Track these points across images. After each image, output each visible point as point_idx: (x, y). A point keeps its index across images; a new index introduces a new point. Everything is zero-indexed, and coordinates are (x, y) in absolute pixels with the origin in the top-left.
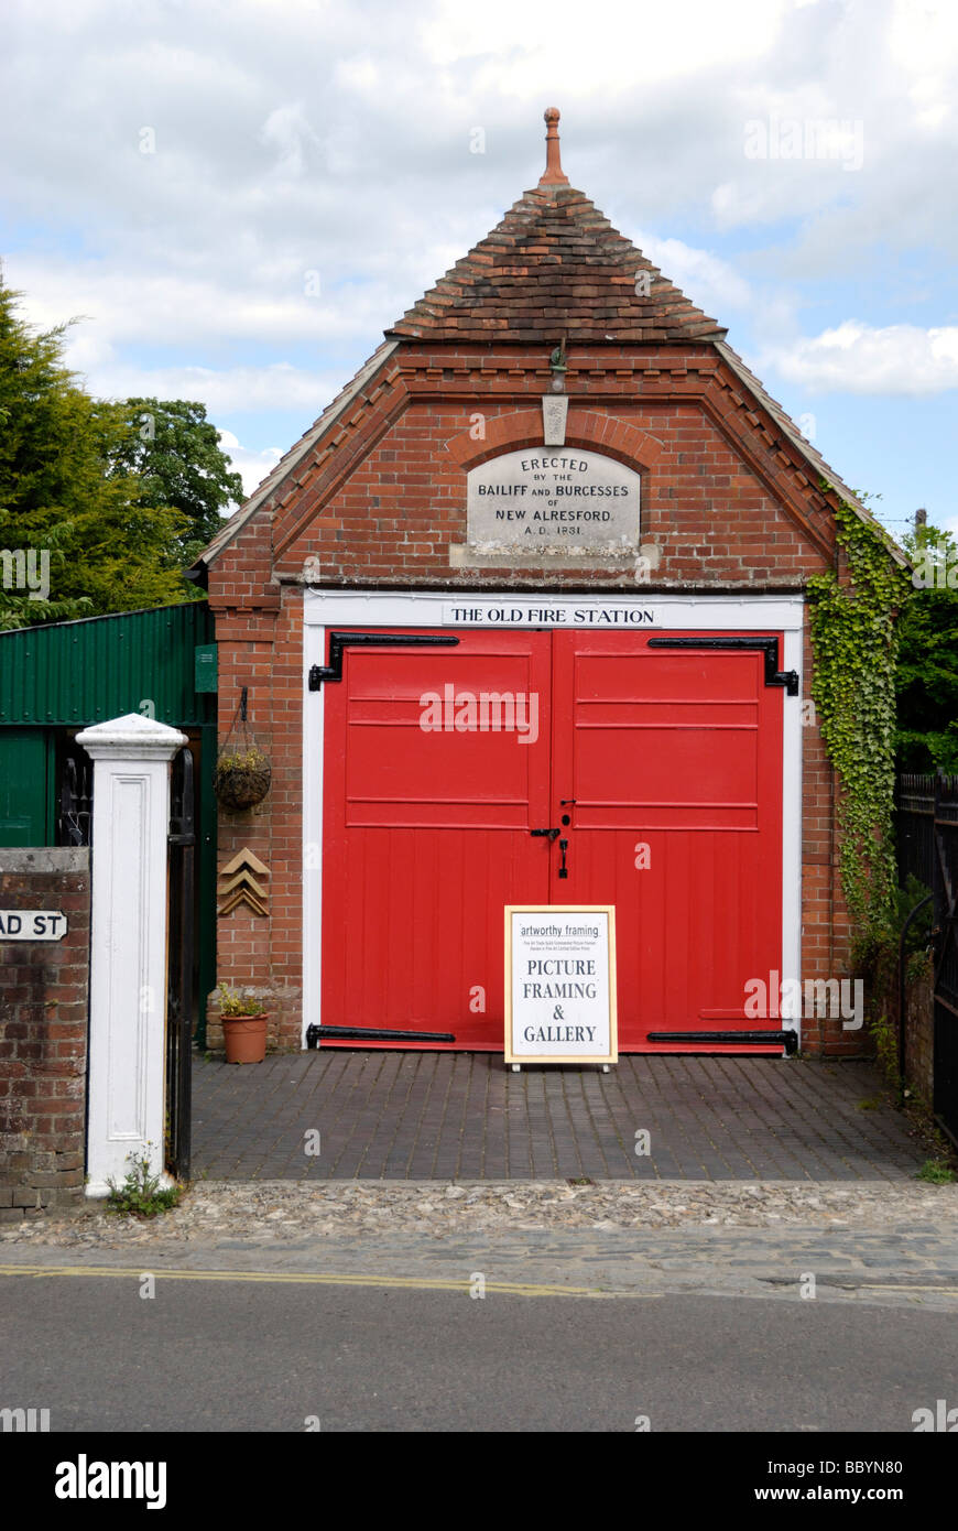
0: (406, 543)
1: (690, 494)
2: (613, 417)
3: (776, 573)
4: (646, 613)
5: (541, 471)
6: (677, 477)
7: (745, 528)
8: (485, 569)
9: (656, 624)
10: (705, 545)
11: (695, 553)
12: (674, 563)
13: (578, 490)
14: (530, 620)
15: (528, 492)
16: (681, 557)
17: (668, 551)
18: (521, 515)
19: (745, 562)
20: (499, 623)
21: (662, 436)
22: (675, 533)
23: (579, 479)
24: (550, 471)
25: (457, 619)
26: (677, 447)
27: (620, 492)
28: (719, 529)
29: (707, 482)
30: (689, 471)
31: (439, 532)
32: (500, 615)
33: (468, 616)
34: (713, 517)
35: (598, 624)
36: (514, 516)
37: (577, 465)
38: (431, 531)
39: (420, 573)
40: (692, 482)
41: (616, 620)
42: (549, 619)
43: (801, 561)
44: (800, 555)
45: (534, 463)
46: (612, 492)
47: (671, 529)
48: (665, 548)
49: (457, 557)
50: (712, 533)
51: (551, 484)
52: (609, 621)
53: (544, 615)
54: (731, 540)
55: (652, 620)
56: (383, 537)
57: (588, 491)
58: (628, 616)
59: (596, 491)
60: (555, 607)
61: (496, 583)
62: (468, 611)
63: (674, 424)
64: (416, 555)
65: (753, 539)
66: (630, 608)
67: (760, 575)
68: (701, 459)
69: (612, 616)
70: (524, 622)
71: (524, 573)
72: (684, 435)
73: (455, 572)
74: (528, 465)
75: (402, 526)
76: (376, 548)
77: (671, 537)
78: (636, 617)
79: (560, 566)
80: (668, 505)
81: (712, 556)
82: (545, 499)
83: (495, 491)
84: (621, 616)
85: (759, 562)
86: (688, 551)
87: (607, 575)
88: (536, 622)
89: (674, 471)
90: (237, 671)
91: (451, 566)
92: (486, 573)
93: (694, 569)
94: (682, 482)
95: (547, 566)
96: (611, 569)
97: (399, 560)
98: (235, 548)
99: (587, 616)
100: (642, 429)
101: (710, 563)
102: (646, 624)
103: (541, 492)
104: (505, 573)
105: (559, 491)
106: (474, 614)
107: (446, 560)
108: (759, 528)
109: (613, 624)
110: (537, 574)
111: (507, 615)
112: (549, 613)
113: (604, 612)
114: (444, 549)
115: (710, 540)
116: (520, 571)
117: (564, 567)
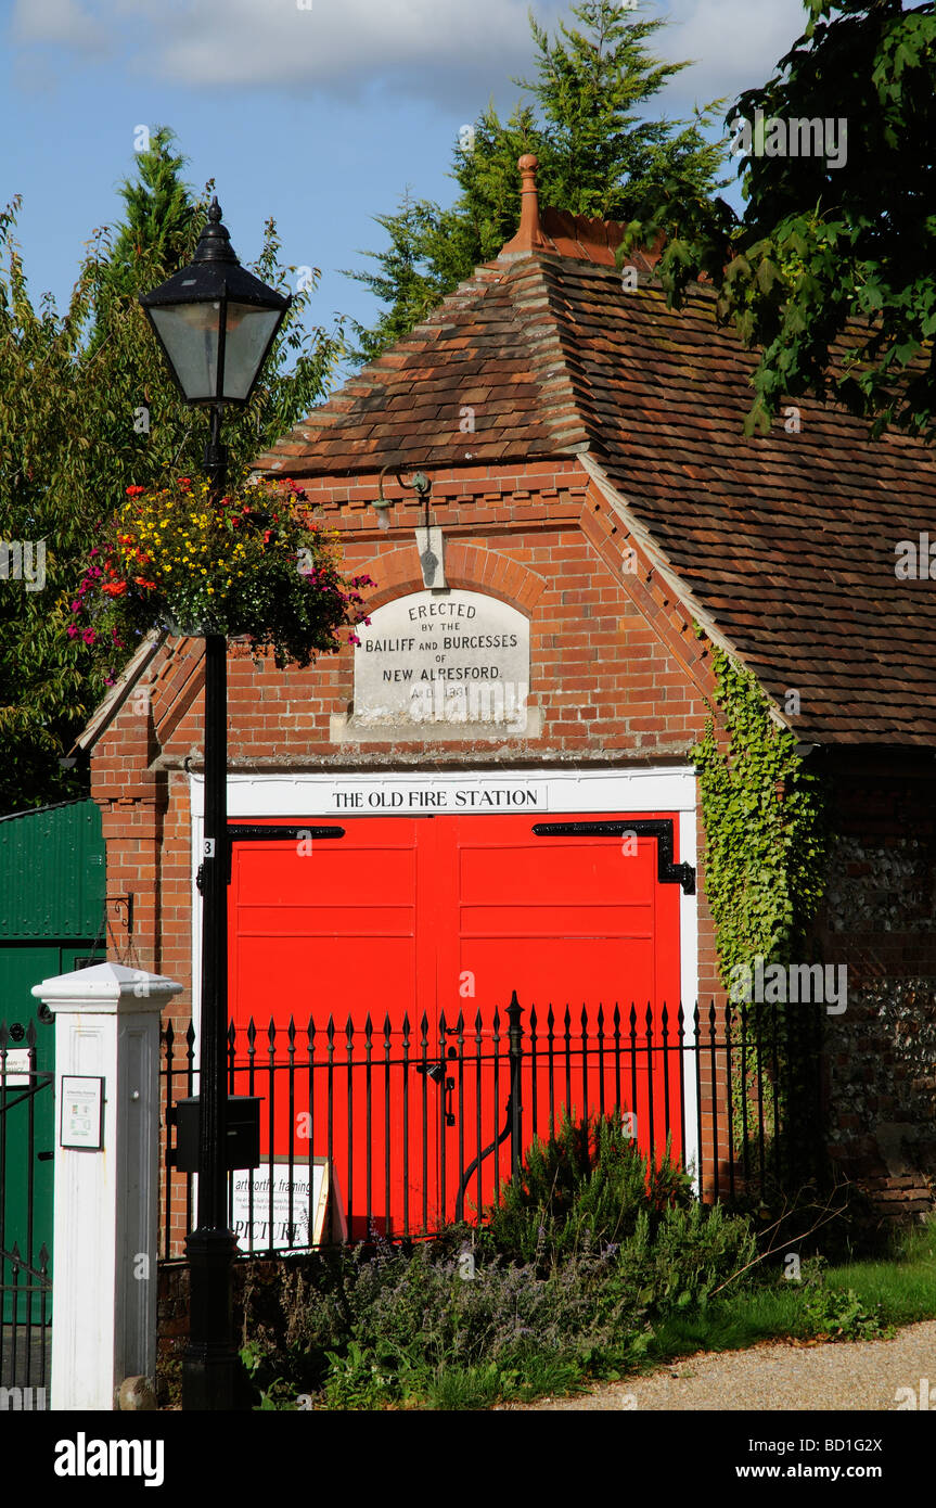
0: (288, 715)
1: (574, 642)
2: (494, 551)
3: (666, 738)
4: (529, 793)
5: (429, 620)
6: (560, 621)
7: (633, 682)
8: (366, 744)
9: (540, 807)
10: (590, 705)
11: (579, 716)
12: (558, 729)
13: (466, 642)
14: (411, 804)
15: (416, 645)
16: (566, 722)
17: (551, 714)
18: (408, 675)
19: (634, 726)
20: (380, 810)
21: (544, 570)
22: (559, 692)
23: (468, 629)
24: (437, 620)
25: (338, 805)
26: (562, 584)
27: (509, 642)
28: (607, 684)
29: (592, 626)
30: (575, 613)
31: (320, 700)
32: (381, 799)
33: (349, 802)
34: (599, 670)
35: (481, 808)
36: (401, 677)
37: (464, 611)
38: (313, 699)
39: (301, 750)
40: (577, 627)
41: (498, 803)
42: (430, 802)
43: (693, 723)
44: (692, 714)
45: (421, 611)
46: (500, 642)
47: (554, 686)
48: (547, 710)
49: (339, 730)
50: (597, 691)
51: (438, 636)
52: (491, 803)
53: (425, 799)
54: (618, 697)
55: (535, 801)
56: (267, 708)
57: (475, 642)
58: (511, 797)
59: (485, 642)
60: (435, 788)
61: (376, 760)
62: (349, 796)
63: (558, 555)
64: (297, 729)
65: (642, 696)
66: (512, 787)
67: (649, 741)
68: (586, 597)
69: (494, 798)
70: (405, 808)
71: (404, 747)
72: (569, 569)
73: (335, 749)
74: (416, 613)
75: (285, 695)
76: (259, 722)
77: (554, 696)
78: (519, 798)
79: (442, 737)
80: (551, 656)
81: (598, 720)
82: (432, 654)
83: (382, 647)
84: (503, 797)
85: (649, 724)
86: (570, 714)
87: (488, 747)
88: (417, 808)
89: (559, 613)
90: (124, 873)
91: (331, 741)
92: (367, 748)
93: (576, 737)
94: (565, 628)
95: (427, 738)
96: (492, 739)
97: (281, 735)
98: (115, 729)
99: (468, 797)
100: (523, 564)
101: (596, 728)
102: (529, 807)
103: (428, 646)
104: (384, 748)
105: (447, 643)
106: (355, 799)
107: (326, 733)
108: (648, 681)
109: (495, 808)
110: (416, 748)
111: (388, 800)
112: (430, 796)
113: (486, 793)
114: (323, 720)
115: (596, 698)
116: (400, 744)
117: (445, 739)
